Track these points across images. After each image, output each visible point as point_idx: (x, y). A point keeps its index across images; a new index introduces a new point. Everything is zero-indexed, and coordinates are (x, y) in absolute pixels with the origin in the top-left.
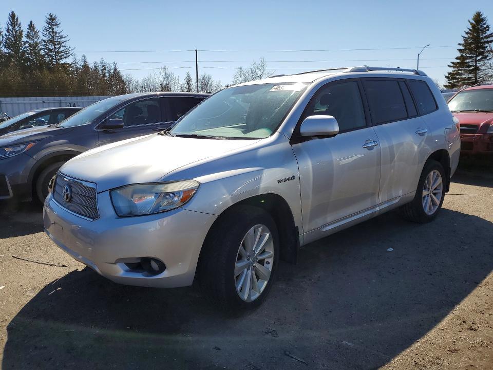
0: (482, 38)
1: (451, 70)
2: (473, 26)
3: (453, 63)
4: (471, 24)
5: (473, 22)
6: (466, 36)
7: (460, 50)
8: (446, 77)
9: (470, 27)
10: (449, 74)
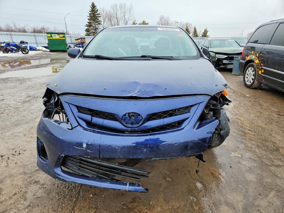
0: (96, 15)
1: (86, 28)
2: (92, 9)
3: (87, 25)
4: (91, 7)
5: (91, 6)
6: (90, 13)
7: (89, 19)
8: (85, 31)
9: (91, 9)
10: (86, 29)
